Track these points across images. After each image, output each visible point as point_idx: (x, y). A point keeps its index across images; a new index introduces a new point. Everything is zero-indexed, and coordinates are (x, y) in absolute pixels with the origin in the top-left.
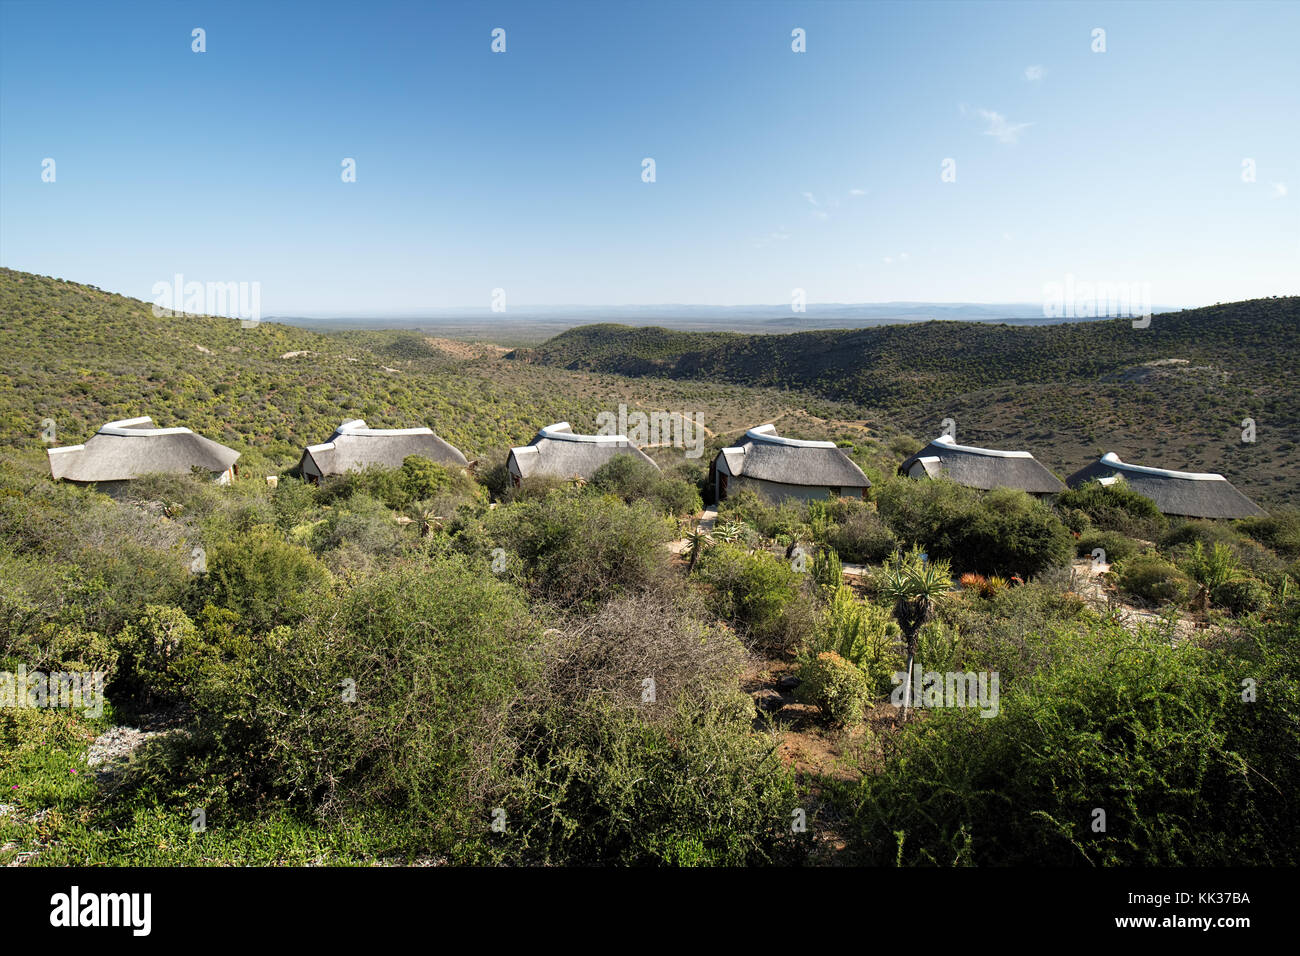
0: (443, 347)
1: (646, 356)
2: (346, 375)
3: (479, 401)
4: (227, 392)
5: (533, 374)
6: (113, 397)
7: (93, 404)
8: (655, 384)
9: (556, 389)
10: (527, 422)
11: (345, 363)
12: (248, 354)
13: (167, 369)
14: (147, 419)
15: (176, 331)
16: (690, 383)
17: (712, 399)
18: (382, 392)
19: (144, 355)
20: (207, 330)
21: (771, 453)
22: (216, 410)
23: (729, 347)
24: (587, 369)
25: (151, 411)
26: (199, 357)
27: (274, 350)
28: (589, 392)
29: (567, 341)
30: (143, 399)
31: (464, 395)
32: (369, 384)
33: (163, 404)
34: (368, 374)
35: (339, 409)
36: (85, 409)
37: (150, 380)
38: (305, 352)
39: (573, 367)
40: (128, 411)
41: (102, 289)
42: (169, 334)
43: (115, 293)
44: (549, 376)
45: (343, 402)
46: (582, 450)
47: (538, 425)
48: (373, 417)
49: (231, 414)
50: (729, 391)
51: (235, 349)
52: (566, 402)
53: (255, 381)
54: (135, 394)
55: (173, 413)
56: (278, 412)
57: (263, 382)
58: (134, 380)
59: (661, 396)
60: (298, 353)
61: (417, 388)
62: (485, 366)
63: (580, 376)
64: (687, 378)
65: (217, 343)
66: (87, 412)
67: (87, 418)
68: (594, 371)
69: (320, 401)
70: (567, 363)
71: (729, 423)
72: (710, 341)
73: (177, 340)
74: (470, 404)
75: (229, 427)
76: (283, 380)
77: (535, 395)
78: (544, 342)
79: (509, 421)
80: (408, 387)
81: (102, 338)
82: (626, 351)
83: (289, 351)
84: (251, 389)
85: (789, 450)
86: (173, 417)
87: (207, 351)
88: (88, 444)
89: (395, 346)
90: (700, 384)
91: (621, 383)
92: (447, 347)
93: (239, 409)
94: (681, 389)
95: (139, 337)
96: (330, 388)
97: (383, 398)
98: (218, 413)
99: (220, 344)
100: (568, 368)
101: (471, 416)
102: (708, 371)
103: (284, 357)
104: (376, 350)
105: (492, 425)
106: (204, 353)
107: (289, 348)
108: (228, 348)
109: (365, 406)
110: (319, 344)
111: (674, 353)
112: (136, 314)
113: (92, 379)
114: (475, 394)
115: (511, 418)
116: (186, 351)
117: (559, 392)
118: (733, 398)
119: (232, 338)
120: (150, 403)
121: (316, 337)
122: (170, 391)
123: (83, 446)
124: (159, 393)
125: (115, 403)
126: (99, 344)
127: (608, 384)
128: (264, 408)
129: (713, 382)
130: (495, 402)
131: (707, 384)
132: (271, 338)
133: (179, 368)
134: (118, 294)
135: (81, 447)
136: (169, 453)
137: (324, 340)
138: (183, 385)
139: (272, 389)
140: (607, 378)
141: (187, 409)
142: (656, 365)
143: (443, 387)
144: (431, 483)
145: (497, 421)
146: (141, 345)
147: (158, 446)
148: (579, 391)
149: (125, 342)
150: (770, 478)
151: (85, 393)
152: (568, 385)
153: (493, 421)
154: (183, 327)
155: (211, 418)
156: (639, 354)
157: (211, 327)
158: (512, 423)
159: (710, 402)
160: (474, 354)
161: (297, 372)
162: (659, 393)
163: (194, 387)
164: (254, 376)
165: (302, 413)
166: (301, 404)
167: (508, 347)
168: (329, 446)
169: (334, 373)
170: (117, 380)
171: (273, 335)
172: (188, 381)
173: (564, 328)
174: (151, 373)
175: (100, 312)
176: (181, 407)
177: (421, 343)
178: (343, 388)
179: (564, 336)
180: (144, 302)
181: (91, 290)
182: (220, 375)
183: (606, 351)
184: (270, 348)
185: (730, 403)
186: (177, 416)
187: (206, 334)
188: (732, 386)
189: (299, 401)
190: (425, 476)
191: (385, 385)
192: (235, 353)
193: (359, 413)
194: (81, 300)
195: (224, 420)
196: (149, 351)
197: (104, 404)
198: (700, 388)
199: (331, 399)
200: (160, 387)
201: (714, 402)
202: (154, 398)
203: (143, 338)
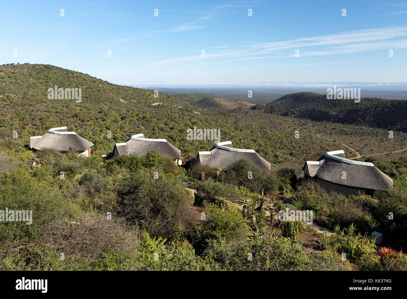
0: (222, 103)
1: (326, 110)
2: (174, 114)
3: (232, 130)
4: (126, 119)
5: (263, 117)
6: (85, 119)
7: (79, 121)
8: (330, 126)
9: (274, 126)
10: (255, 141)
11: (177, 108)
12: (139, 103)
13: (106, 108)
14: (65, 128)
15: (113, 93)
16: (352, 126)
17: (363, 136)
18: (188, 122)
19: (101, 102)
20: (125, 92)
21: (333, 166)
22: (121, 126)
23: (377, 106)
24: (293, 115)
25: (98, 125)
26: (120, 104)
27: (150, 102)
28: (292, 128)
29: (284, 101)
30: (95, 120)
31: (226, 126)
32: (183, 119)
33: (102, 123)
34: (183, 114)
35: (169, 129)
36: (76, 123)
37: (99, 113)
38: (161, 103)
39: (285, 114)
40: (90, 125)
41: (90, 76)
42: (111, 94)
43: (94, 77)
44: (272, 119)
45: (171, 126)
46: (230, 155)
47: (261, 143)
48: (183, 134)
49: (126, 129)
50: (375, 132)
51: (135, 101)
52: (277, 133)
53: (137, 115)
54: (93, 118)
55: (105, 127)
56: (144, 129)
57: (140, 116)
58: (94, 112)
59: (333, 132)
60: (158, 103)
61: (204, 122)
62: (240, 112)
63: (288, 120)
64: (350, 123)
65: (128, 98)
66: (76, 125)
67: (76, 127)
68: (297, 117)
69: (162, 125)
70: (283, 113)
71: (372, 150)
72: (366, 103)
73: (113, 97)
74: (228, 131)
75: (124, 134)
76: (148, 115)
77: (261, 128)
78: (272, 101)
79: (246, 140)
80: (201, 121)
81: (88, 95)
82: (316, 107)
83: (155, 103)
84: (135, 118)
85: (344, 165)
86: (105, 129)
87: (124, 102)
88: (43, 136)
89: (201, 102)
90: (357, 127)
91: (310, 124)
92: (224, 103)
93: (130, 127)
94: (345, 129)
95: (100, 95)
96: (166, 120)
97: (188, 125)
98: (121, 128)
99: (129, 99)
100: (282, 115)
101: (227, 136)
102: (363, 120)
103: (153, 105)
104: (192, 104)
105: (237, 142)
106: (122, 102)
107: (155, 101)
108: (132, 100)
109: (180, 129)
110: (168, 100)
111: (343, 109)
112: (100, 85)
113: (80, 111)
114: (231, 126)
115: (247, 139)
116: (116, 101)
117: (275, 127)
118: (377, 136)
119: (134, 96)
120: (98, 122)
121: (167, 97)
122: (105, 118)
123: (41, 136)
124: (102, 118)
125: (86, 122)
126: (86, 98)
127: (303, 124)
128: (139, 127)
129: (366, 126)
130: (240, 130)
131: (362, 127)
132: (149, 96)
133: (110, 108)
134: (95, 77)
135: (41, 137)
136: (66, 142)
137: (170, 98)
138: (110, 115)
139: (143, 119)
140: (303, 121)
141: (110, 126)
142: (332, 115)
143: (216, 122)
144: (156, 164)
145: (240, 140)
146: (101, 98)
147: (63, 138)
148: (286, 127)
149: (95, 97)
150: (330, 180)
151: (77, 117)
152: (281, 124)
153: (238, 139)
154: (116, 91)
155: (119, 130)
156: (323, 109)
157: (127, 91)
158: (247, 141)
159: (362, 138)
160: (236, 106)
161: (154, 112)
162: (332, 131)
163: (114, 116)
164: (137, 113)
165: (154, 130)
166: (154, 126)
167: (254, 103)
168: (125, 144)
169: (169, 113)
170: (88, 112)
171: (150, 96)
172: (112, 114)
173: (284, 94)
174: (100, 110)
175: (88, 85)
176: (108, 125)
177: (213, 101)
178: (172, 120)
179: (282, 98)
180: (104, 81)
181: (87, 76)
182: (124, 112)
183: (304, 107)
184: (148, 101)
185: (373, 139)
186: (106, 128)
187: (125, 94)
188: (377, 129)
189: (153, 124)
190: (153, 161)
191: (190, 120)
192: (135, 103)
193: (177, 132)
194: (82, 80)
195: (123, 131)
196: (103, 101)
197: (83, 121)
198: (357, 129)
199: (166, 125)
200: (102, 116)
201: (364, 138)
202: (100, 120)
203: (101, 95)
